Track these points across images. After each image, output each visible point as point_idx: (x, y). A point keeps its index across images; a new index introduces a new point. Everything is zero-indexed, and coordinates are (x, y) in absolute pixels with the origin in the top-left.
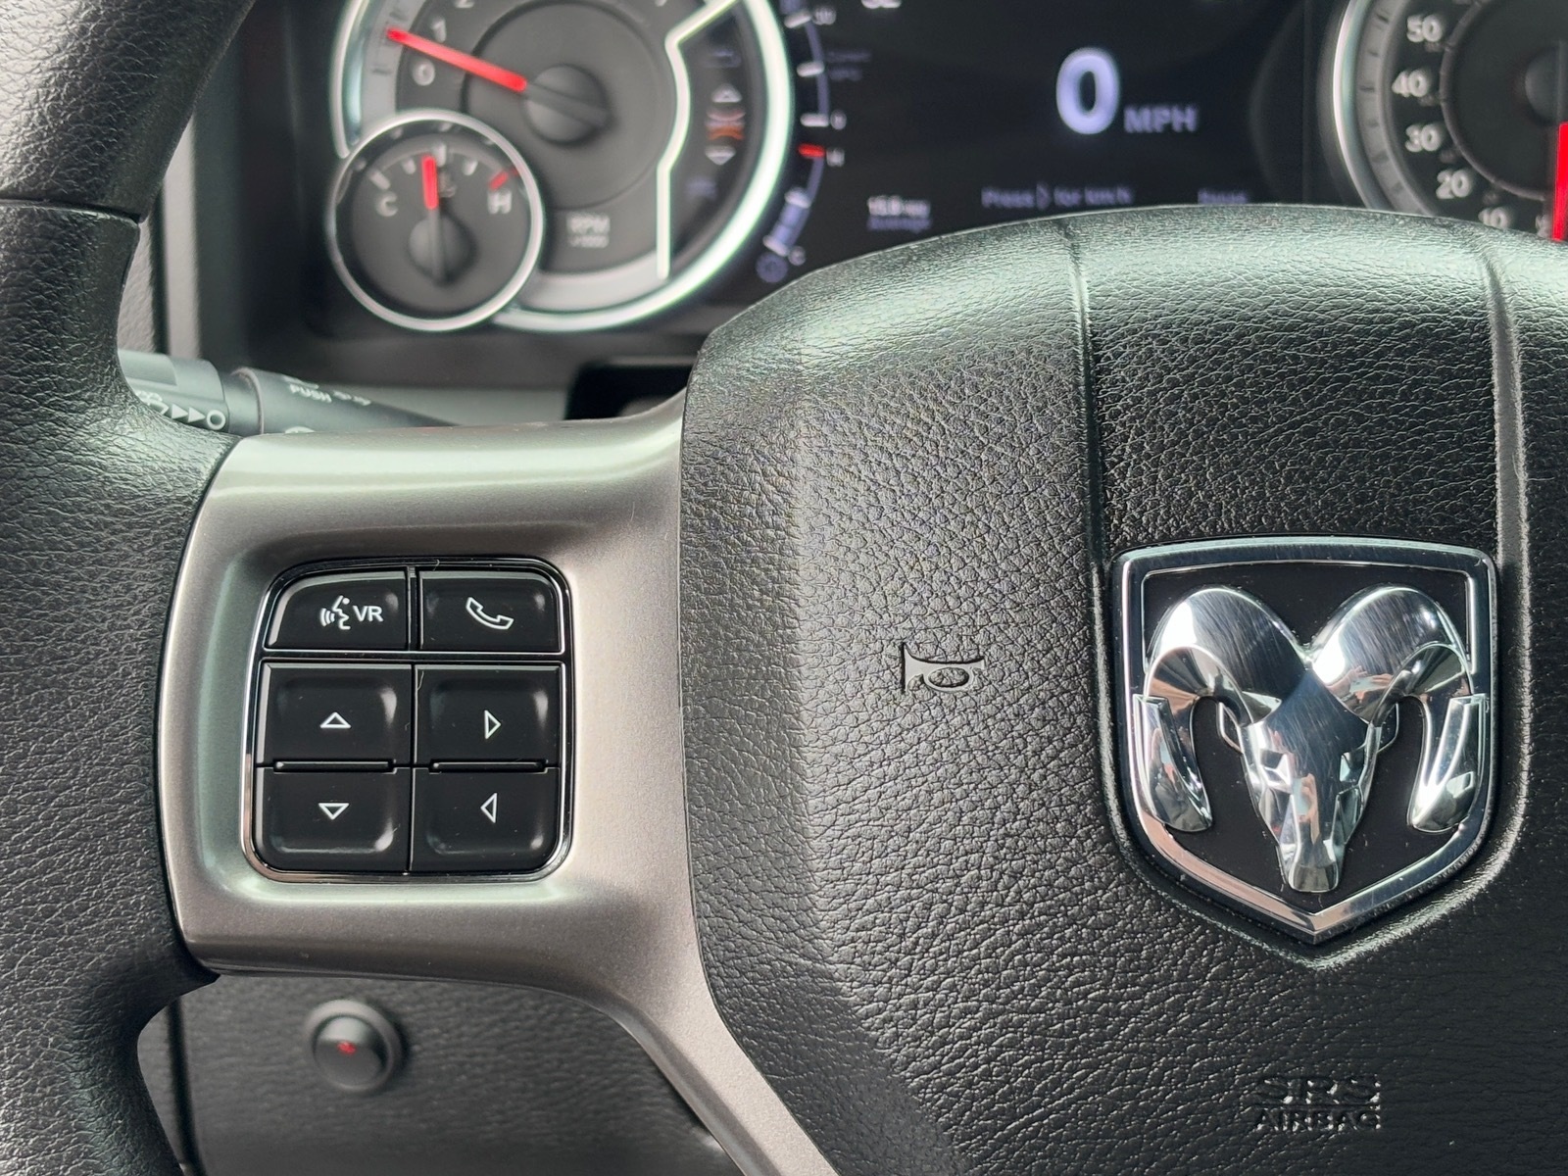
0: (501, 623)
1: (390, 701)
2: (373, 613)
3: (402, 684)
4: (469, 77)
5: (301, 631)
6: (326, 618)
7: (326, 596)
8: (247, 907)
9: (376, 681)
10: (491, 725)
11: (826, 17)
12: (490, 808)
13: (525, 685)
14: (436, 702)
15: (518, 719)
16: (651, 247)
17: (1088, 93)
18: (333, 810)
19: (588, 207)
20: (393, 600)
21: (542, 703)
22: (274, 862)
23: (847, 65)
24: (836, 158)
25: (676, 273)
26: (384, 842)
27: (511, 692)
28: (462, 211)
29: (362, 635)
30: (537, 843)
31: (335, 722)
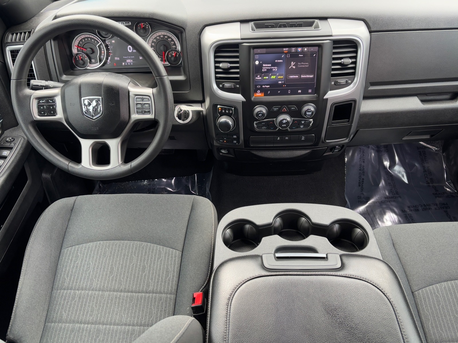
0: (51, 102)
1: (45, 107)
2: (43, 101)
3: (46, 105)
4: (82, 49)
5: (39, 103)
6: (40, 102)
7: (40, 100)
8: (38, 118)
9: (44, 105)
10: (51, 108)
11: (109, 43)
12: (52, 112)
13: (53, 105)
14: (48, 106)
15: (53, 107)
16: (98, 62)
17: (130, 49)
18: (43, 113)
19: (93, 59)
20: (44, 101)
21: (54, 106)
22: (39, 115)
23: (112, 47)
24: (112, 54)
25: (100, 64)
26: (46, 115)
27: (53, 106)
28: (83, 59)
29: (43, 103)
30: (55, 114)
31: (42, 108)
